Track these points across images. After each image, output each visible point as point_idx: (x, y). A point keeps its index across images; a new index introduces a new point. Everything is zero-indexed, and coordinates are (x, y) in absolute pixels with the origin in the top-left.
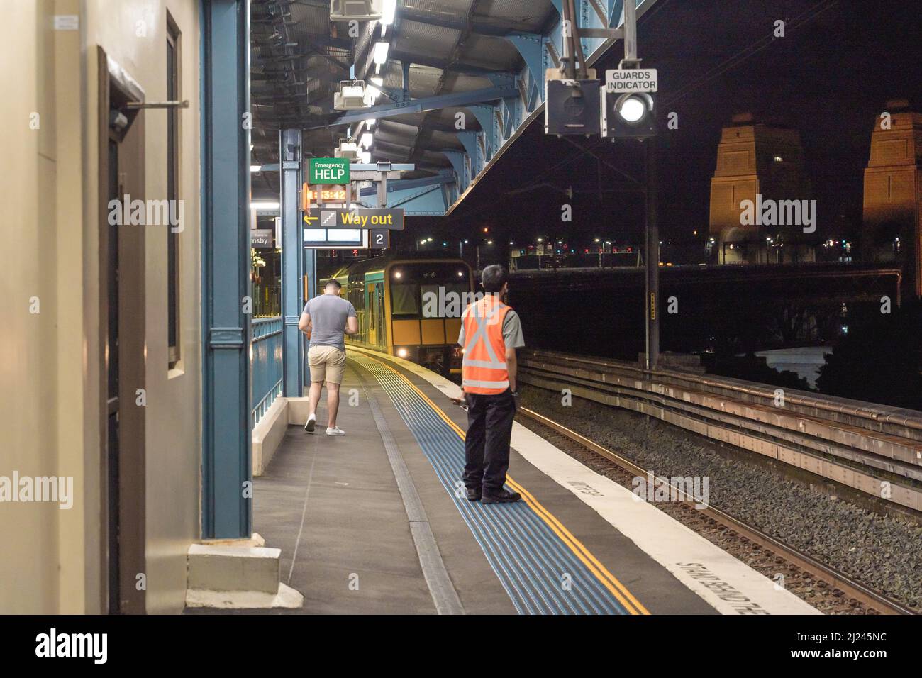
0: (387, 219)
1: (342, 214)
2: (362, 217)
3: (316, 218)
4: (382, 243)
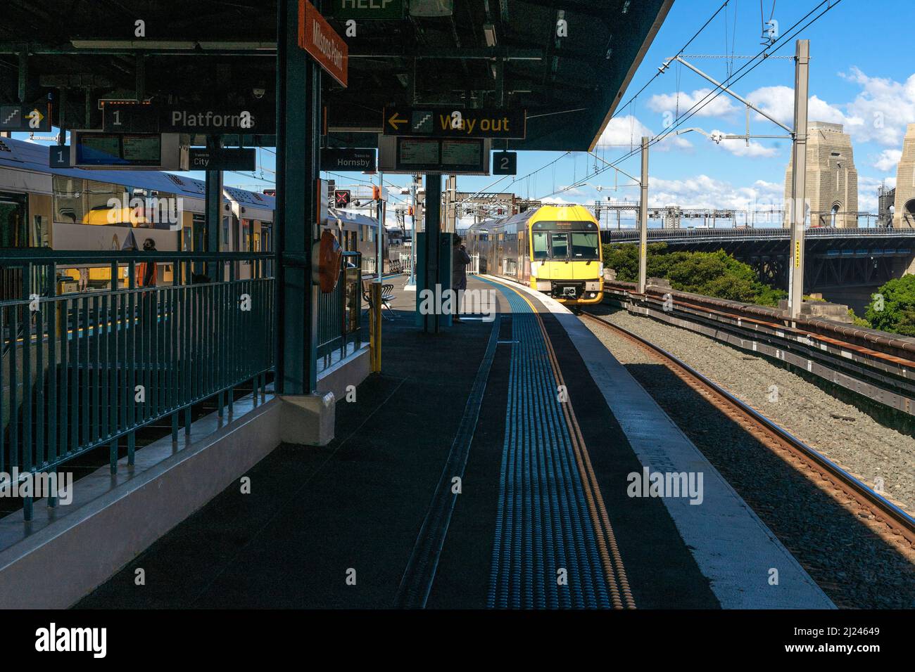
0: (502, 124)
1: (441, 116)
2: (468, 121)
3: (406, 121)
4: (507, 168)
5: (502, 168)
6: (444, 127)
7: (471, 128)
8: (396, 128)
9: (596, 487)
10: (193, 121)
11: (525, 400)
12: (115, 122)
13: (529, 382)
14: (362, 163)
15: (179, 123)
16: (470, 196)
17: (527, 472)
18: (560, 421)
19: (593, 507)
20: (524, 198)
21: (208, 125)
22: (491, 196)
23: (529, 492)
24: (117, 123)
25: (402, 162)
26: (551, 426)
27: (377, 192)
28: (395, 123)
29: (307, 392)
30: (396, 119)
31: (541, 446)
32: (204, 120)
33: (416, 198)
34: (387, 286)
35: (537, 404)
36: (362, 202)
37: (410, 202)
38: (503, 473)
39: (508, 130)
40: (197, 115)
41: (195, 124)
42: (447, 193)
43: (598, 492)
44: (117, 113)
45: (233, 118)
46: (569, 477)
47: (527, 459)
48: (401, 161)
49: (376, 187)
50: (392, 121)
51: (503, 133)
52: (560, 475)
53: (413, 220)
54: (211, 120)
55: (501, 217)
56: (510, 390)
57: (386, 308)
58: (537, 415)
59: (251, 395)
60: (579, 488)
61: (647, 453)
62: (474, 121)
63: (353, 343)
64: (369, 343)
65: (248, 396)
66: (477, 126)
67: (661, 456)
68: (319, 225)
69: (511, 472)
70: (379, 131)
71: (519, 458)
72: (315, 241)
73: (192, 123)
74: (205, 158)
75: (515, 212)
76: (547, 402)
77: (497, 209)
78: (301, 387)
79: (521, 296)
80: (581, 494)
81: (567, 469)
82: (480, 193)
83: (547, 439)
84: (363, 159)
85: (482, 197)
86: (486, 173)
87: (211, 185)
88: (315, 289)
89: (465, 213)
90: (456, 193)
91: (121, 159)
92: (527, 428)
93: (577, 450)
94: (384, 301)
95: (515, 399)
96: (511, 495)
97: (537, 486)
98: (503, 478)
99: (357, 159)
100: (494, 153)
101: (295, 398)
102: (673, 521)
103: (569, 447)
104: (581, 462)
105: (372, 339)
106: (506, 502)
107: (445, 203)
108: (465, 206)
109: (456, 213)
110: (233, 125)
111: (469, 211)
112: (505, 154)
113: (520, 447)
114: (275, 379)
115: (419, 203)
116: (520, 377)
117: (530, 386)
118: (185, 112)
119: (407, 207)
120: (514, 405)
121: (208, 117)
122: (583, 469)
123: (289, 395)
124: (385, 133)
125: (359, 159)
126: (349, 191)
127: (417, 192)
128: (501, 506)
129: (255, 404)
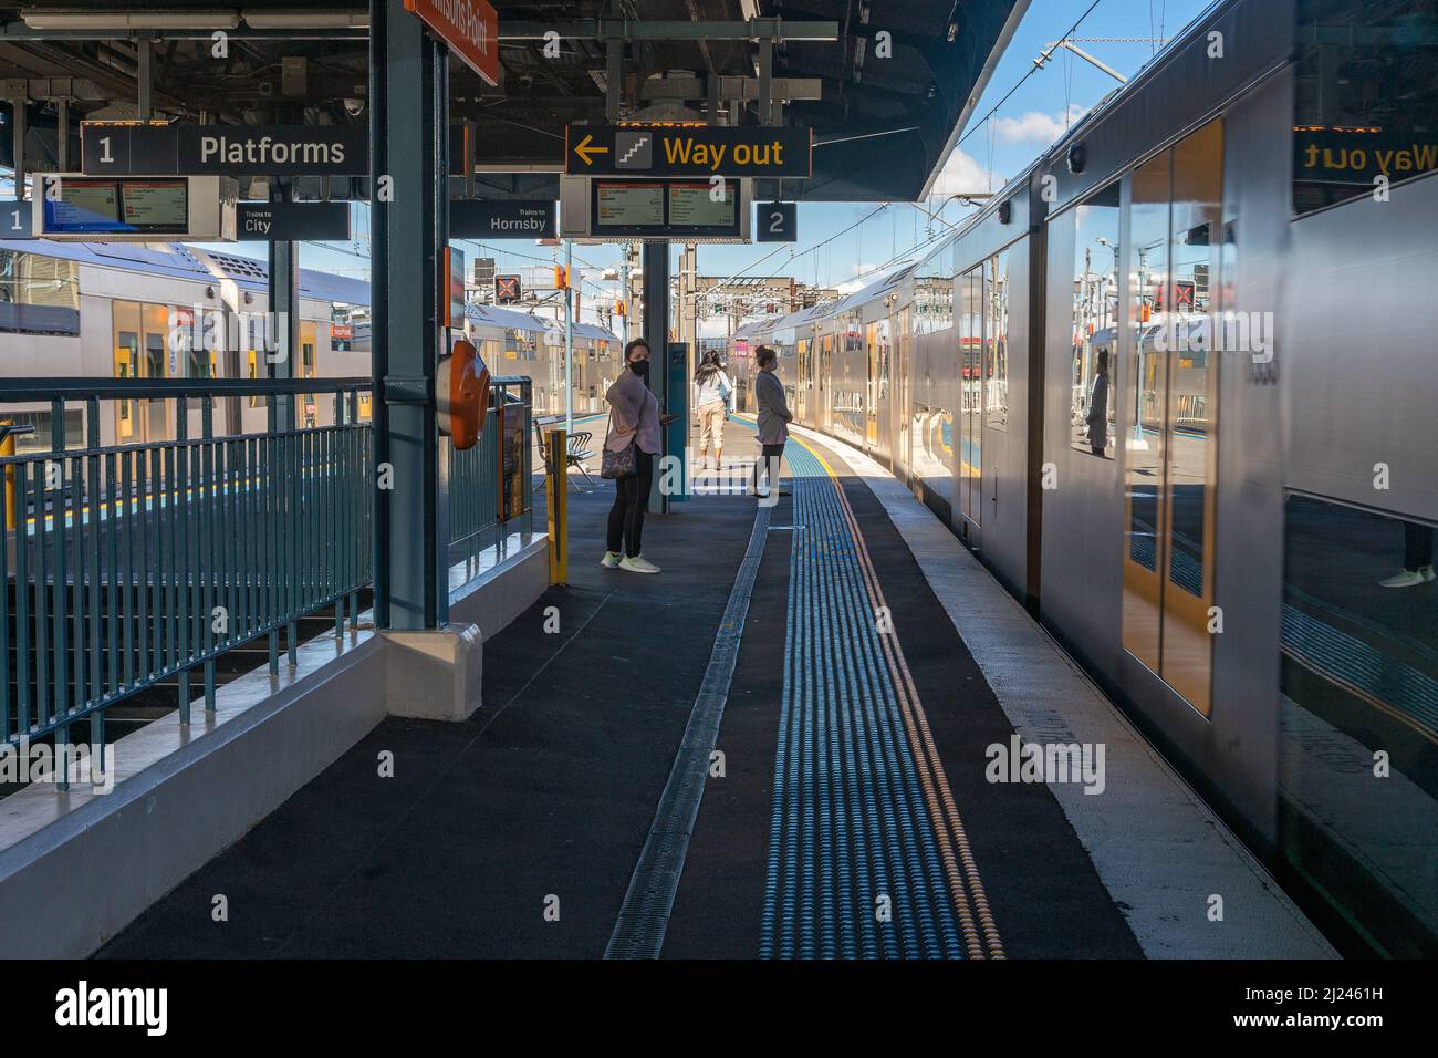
0: (772, 152)
1: (666, 140)
2: (712, 147)
3: (605, 150)
4: (781, 230)
5: (772, 230)
6: (672, 160)
7: (718, 160)
8: (589, 161)
9: (946, 790)
10: (237, 154)
11: (817, 631)
12: (103, 157)
13: (823, 597)
14: (532, 224)
15: (215, 157)
16: (720, 282)
17: (823, 764)
18: (878, 669)
19: (941, 829)
20: (810, 285)
21: (263, 160)
22: (755, 282)
23: (825, 803)
24: (107, 159)
25: (602, 221)
26: (864, 677)
27: (562, 276)
28: (587, 154)
29: (430, 625)
30: (587, 146)
31: (846, 715)
32: (256, 152)
33: (629, 288)
34: (580, 434)
35: (836, 636)
36: (540, 295)
37: (620, 293)
38: (780, 767)
39: (781, 162)
40: (243, 144)
41: (240, 159)
42: (682, 278)
43: (949, 800)
44: (106, 142)
45: (306, 147)
46: (896, 773)
47: (822, 739)
48: (600, 219)
49: (560, 268)
50: (581, 150)
51: (772, 169)
52: (881, 768)
53: (625, 324)
54: (269, 152)
55: (772, 317)
56: (790, 612)
57: (580, 472)
58: (839, 656)
59: (331, 633)
60: (915, 791)
61: (1034, 725)
62: (723, 147)
63: (518, 535)
64: (546, 535)
65: (326, 634)
66: (728, 155)
67: (1060, 731)
68: (448, 330)
69: (794, 765)
70: (560, 170)
71: (808, 737)
72: (442, 358)
73: (235, 156)
74: (264, 220)
75: (795, 308)
76: (855, 634)
77: (764, 304)
78: (422, 617)
79: (808, 448)
80: (918, 803)
81: (892, 755)
82: (735, 278)
83: (856, 703)
84: (536, 218)
85: (740, 284)
86: (746, 239)
87: (277, 267)
88: (444, 444)
89: (713, 311)
90: (696, 278)
91: (122, 225)
92: (820, 682)
93: (909, 720)
94: (573, 460)
95: (799, 628)
96: (794, 807)
97: (839, 789)
98: (779, 775)
99: (524, 218)
100: (758, 205)
101: (411, 636)
102: (1086, 854)
103: (896, 716)
104: (916, 743)
105: (551, 525)
106: (785, 819)
107: (679, 295)
108: (712, 299)
109: (697, 311)
110: (306, 160)
111: (719, 308)
112: (777, 207)
113: (809, 718)
114: (374, 602)
115: (635, 296)
116: (807, 590)
117: (824, 605)
118: (223, 139)
119: (615, 304)
120: (799, 640)
121: (263, 146)
122: (920, 757)
123: (402, 630)
124: (570, 171)
125: (528, 218)
126: (519, 277)
127: (630, 276)
128: (776, 830)
129: (340, 647)
